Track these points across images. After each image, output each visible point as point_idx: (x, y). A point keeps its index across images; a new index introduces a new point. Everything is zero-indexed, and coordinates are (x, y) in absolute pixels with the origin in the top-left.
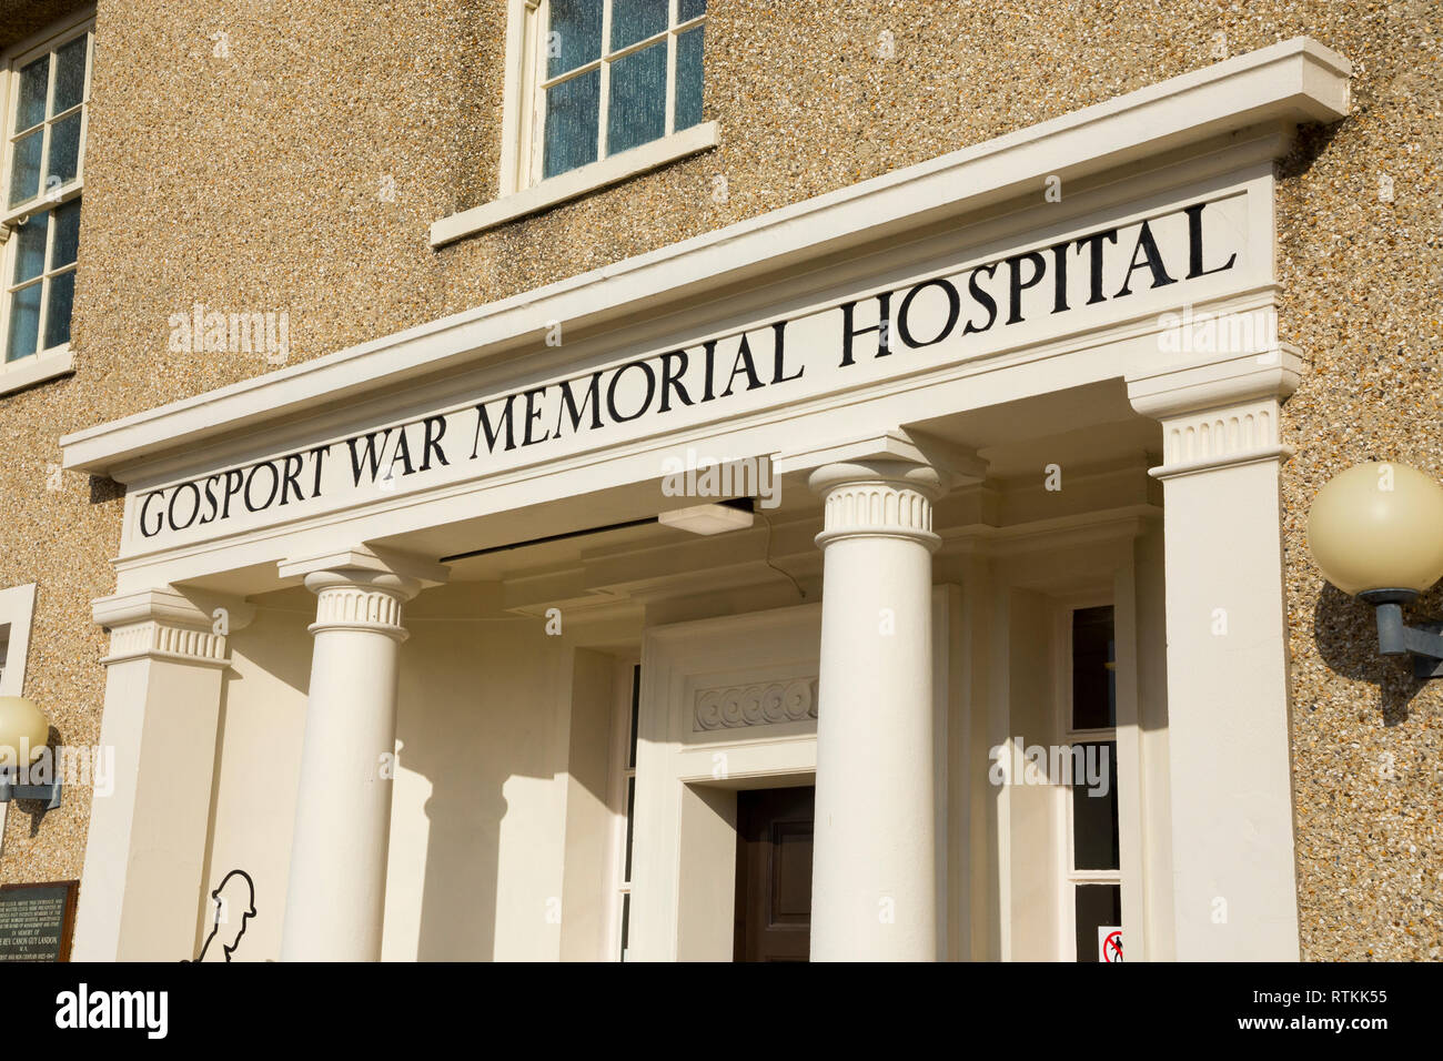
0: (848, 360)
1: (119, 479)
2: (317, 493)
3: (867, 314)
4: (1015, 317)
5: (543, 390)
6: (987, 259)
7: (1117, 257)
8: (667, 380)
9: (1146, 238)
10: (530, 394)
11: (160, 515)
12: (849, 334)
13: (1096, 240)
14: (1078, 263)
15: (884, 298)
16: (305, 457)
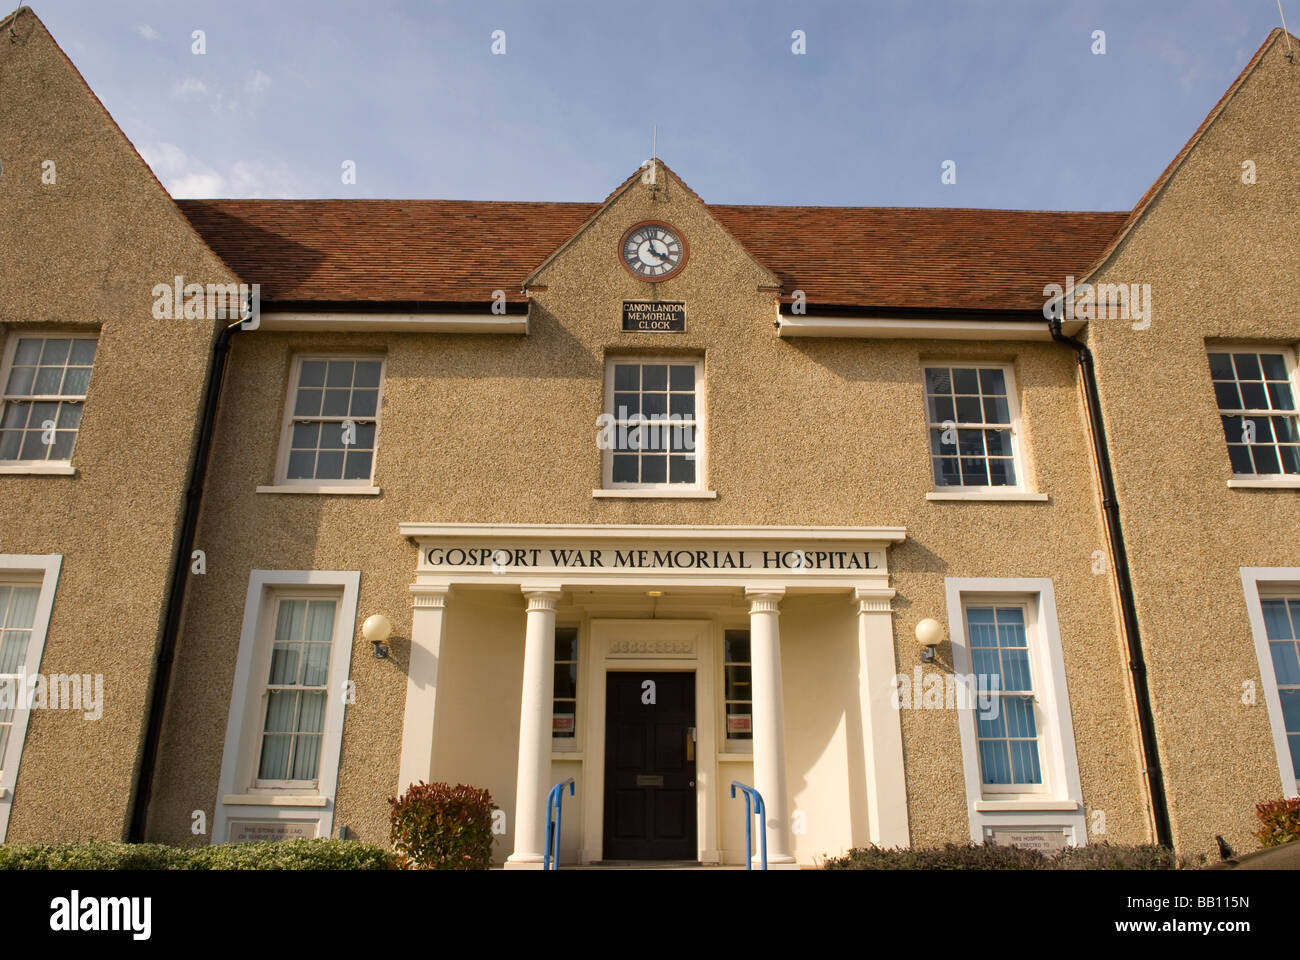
0: (766, 566)
1: (417, 541)
2: (535, 564)
3: (772, 556)
4: (819, 566)
5: (646, 552)
6: (811, 551)
7: (847, 560)
8: (699, 559)
9: (854, 556)
10: (640, 552)
11: (441, 559)
12: (766, 560)
13: (841, 554)
14: (836, 559)
15: (778, 554)
16: (527, 552)
